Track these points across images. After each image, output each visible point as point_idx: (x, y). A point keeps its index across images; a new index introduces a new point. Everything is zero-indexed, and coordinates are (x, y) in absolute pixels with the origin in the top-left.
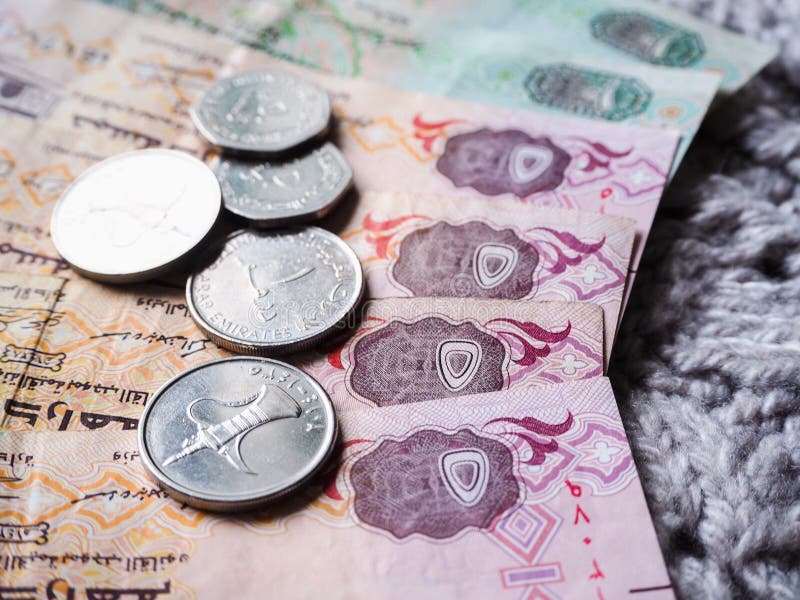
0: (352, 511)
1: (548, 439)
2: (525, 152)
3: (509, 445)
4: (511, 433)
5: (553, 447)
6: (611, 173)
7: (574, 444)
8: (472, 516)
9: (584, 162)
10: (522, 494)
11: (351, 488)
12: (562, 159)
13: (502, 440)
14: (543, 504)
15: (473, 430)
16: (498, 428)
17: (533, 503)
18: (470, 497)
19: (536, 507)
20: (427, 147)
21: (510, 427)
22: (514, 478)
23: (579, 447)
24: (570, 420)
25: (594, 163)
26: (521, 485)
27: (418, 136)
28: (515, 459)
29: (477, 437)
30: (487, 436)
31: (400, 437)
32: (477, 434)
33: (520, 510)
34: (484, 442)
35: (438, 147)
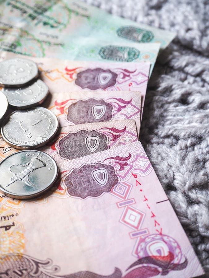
0: (67, 193)
1: (124, 162)
2: (103, 75)
3: (113, 166)
4: (113, 162)
5: (126, 164)
6: (131, 78)
7: (132, 162)
8: (105, 189)
9: (122, 76)
10: (119, 180)
11: (66, 186)
12: (115, 76)
13: (110, 165)
14: (126, 181)
15: (101, 163)
16: (108, 161)
17: (123, 182)
18: (103, 183)
19: (124, 183)
20: (71, 77)
21: (112, 160)
22: (116, 175)
23: (134, 163)
24: (130, 155)
25: (125, 76)
26: (118, 177)
27: (67, 74)
28: (115, 170)
29: (102, 165)
30: (105, 164)
31: (78, 168)
32: (102, 164)
33: (119, 185)
34: (105, 166)
35: (75, 76)
